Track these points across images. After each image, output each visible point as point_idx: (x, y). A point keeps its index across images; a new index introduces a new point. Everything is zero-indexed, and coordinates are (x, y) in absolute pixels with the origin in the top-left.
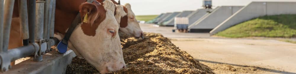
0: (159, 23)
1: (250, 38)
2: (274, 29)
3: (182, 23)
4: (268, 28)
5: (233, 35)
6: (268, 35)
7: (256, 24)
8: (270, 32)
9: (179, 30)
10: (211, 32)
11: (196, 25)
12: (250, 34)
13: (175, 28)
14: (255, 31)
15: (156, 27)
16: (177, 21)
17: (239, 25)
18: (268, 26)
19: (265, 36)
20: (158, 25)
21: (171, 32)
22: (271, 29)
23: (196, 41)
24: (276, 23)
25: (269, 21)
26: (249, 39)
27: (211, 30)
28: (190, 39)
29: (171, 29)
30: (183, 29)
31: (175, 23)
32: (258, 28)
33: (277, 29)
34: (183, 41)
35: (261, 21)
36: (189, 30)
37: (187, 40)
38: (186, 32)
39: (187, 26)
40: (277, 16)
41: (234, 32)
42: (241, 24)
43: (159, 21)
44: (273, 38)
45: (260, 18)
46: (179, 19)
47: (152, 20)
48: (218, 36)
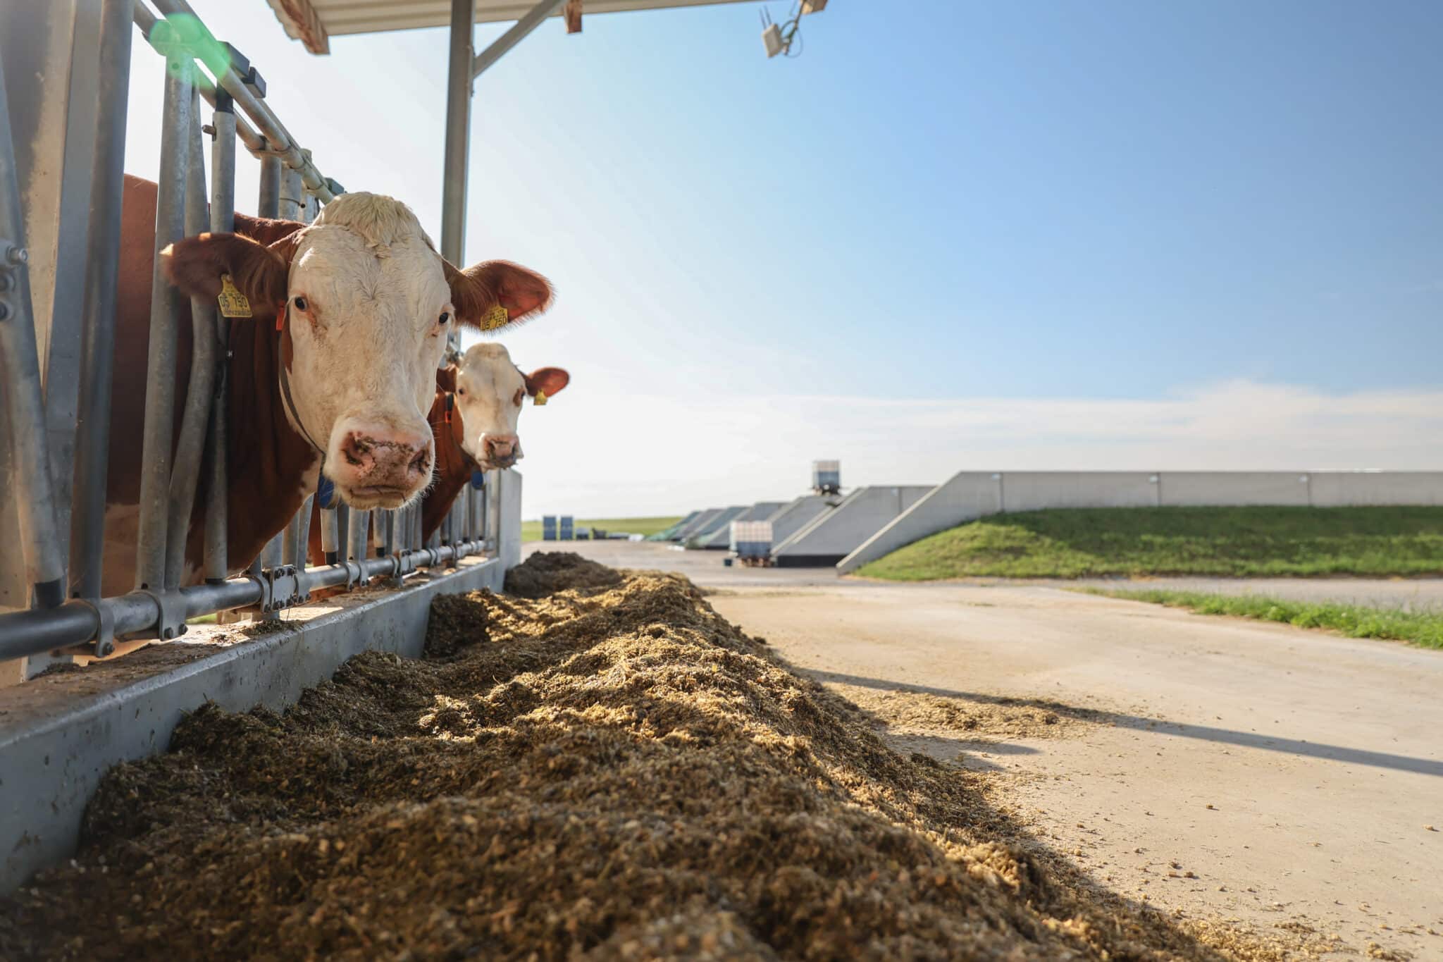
0: (684, 540)
1: (959, 580)
2: (1029, 551)
3: (754, 539)
4: (1009, 550)
5: (906, 573)
6: (1011, 572)
7: (973, 538)
8: (1016, 563)
9: (745, 560)
10: (840, 564)
11: (794, 543)
12: (957, 568)
13: (731, 554)
14: (973, 558)
15: (679, 552)
16: (738, 532)
17: (923, 542)
18: (1008, 543)
19: (1002, 575)
20: (681, 545)
21: (722, 566)
22: (1018, 552)
23: (801, 595)
24: (1033, 534)
25: (1013, 528)
26: (956, 584)
27: (841, 557)
28: (781, 589)
29: (720, 556)
30: (755, 556)
31: (733, 541)
32: (979, 549)
33: (1037, 554)
34: (758, 595)
35: (987, 529)
36: (773, 559)
37: (769, 594)
38: (765, 566)
39: (768, 547)
40: (1034, 512)
41: (911, 563)
42: (931, 539)
43: (686, 532)
44: (1027, 581)
45: (985, 519)
46: (741, 525)
47: (665, 530)
48: (863, 575)
